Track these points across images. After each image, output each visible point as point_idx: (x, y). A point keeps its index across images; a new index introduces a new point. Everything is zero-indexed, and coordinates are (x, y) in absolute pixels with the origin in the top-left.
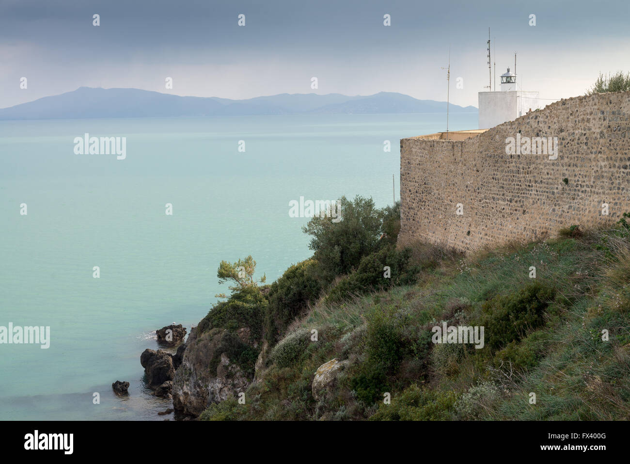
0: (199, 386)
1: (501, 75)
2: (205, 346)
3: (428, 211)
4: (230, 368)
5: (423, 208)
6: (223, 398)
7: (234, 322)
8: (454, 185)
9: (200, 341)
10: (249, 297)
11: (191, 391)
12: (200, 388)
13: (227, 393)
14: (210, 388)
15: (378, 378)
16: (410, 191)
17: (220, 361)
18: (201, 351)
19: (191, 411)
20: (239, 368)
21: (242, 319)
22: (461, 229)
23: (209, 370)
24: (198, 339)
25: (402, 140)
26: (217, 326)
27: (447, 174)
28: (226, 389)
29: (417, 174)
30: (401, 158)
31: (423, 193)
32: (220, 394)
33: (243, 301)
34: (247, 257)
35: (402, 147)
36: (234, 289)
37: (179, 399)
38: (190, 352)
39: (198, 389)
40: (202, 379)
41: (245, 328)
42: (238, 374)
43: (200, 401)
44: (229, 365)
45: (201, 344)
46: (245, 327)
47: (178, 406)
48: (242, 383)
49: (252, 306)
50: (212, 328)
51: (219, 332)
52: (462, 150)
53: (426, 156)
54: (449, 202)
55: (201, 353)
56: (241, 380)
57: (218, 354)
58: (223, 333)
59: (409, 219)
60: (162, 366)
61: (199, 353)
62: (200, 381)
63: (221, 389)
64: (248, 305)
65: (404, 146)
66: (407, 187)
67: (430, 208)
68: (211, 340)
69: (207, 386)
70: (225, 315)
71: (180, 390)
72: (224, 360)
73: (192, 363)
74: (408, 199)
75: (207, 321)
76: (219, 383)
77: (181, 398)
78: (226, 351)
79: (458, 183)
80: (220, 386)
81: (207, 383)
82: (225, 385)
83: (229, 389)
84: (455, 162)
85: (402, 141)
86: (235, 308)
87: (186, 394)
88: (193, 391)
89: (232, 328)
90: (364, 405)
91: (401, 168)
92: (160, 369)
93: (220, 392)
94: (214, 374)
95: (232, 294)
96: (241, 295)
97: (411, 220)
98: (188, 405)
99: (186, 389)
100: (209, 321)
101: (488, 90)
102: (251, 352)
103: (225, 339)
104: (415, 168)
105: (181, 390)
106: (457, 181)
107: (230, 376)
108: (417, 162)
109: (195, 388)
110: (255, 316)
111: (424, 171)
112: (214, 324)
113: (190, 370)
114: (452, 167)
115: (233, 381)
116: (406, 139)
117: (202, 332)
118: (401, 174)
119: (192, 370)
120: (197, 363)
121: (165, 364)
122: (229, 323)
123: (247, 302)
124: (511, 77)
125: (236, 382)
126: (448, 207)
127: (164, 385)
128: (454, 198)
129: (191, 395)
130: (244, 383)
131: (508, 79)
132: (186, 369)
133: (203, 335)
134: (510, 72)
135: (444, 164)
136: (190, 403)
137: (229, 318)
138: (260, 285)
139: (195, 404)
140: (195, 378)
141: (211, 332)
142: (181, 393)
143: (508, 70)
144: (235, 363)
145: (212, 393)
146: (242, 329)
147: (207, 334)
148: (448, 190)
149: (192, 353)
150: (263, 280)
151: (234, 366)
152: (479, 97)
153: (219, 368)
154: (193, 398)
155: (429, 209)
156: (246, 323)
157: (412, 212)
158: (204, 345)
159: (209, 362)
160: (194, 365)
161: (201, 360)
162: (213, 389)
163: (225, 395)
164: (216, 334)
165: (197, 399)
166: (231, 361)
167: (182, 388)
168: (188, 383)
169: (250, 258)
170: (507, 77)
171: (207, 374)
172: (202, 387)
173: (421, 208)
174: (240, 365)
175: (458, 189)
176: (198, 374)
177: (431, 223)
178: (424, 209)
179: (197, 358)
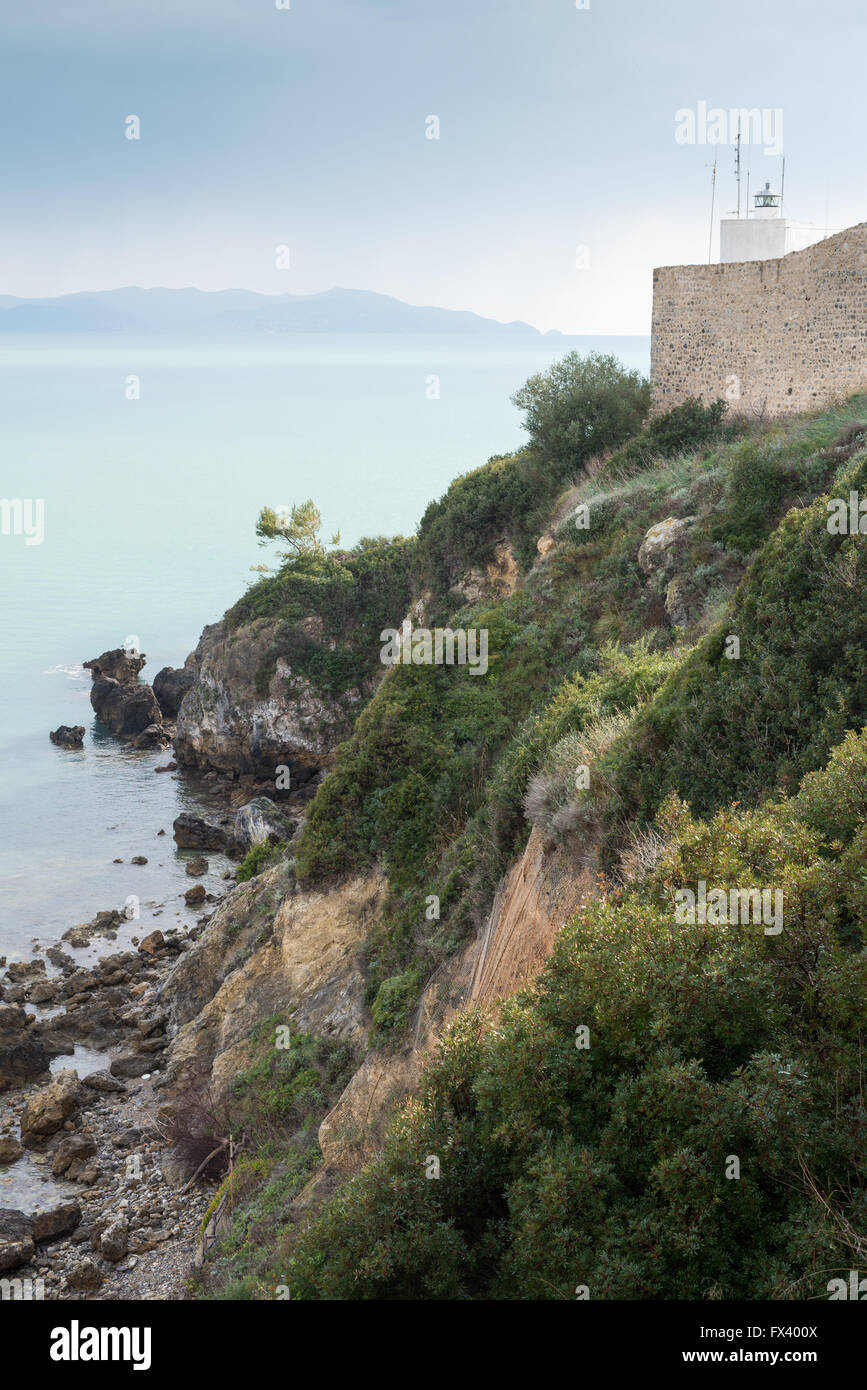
0: (235, 716)
1: (756, 194)
2: (245, 648)
3: (708, 373)
4: (292, 683)
5: (697, 370)
6: (281, 734)
7: (296, 607)
8: (761, 325)
9: (233, 640)
10: (316, 567)
11: (217, 727)
12: (235, 721)
13: (288, 724)
14: (255, 718)
15: (756, 521)
16: (671, 346)
17: (276, 670)
18: (238, 657)
19: (216, 763)
20: (307, 683)
21: (308, 602)
22: (775, 388)
23: (254, 687)
24: (230, 637)
25: (658, 269)
26: (264, 614)
27: (747, 312)
28: (285, 718)
29: (687, 319)
30: (654, 298)
31: (698, 346)
32: (275, 728)
33: (307, 573)
34: (305, 502)
35: (656, 280)
36: (287, 556)
37: (191, 746)
38: (215, 660)
39: (233, 723)
40: (242, 703)
41: (315, 618)
42: (306, 693)
43: (234, 743)
44: (292, 678)
45: (237, 645)
46: (314, 615)
47: (187, 758)
48: (313, 707)
49: (326, 580)
50: (255, 619)
51: (269, 624)
52: (778, 272)
53: (706, 289)
54: (752, 353)
55: (237, 660)
56: (311, 702)
57: (269, 662)
58: (278, 626)
59: (669, 390)
60: (139, 701)
61: (234, 661)
62: (238, 708)
63: (277, 718)
64: (318, 579)
65: (660, 279)
66: (664, 341)
67: (713, 367)
68: (256, 637)
69: (249, 716)
70: (276, 597)
71: (194, 728)
72: (283, 669)
73: (220, 678)
74: (667, 360)
75: (244, 607)
76: (274, 708)
77: (196, 743)
78: (286, 654)
79: (769, 323)
80: (275, 713)
81: (250, 711)
82: (284, 711)
83: (292, 719)
84: (765, 290)
85: (656, 272)
86: (295, 584)
87: (206, 734)
88: (221, 726)
89: (294, 616)
90: (741, 553)
91: (653, 314)
92: (137, 705)
93: (274, 724)
94: (263, 694)
95: (282, 564)
96: (300, 563)
97: (673, 392)
98: (210, 752)
99: (206, 724)
100: (250, 607)
101: (735, 217)
102: (326, 657)
103: (281, 633)
104: (683, 310)
105: (198, 729)
106: (767, 319)
107: (293, 695)
108: (688, 300)
109: (226, 720)
110: (330, 597)
111: (702, 312)
112: (260, 610)
113: (216, 690)
114: (759, 299)
115: (299, 704)
116: (666, 268)
117: (237, 625)
118: (653, 323)
119: (220, 691)
120: (230, 678)
121: (144, 697)
122: (287, 609)
123: (315, 574)
124: (771, 197)
125: (303, 706)
126: (748, 360)
127: (150, 730)
128: (762, 346)
129: (218, 734)
130: (316, 707)
131: (767, 200)
132: (207, 691)
133: (239, 631)
134: (770, 190)
135: (742, 296)
136: (214, 749)
137: (286, 602)
138: (330, 548)
139: (224, 750)
140: (227, 704)
141: (255, 624)
142: (196, 732)
143: (768, 187)
144: (300, 674)
145: (261, 726)
146: (310, 619)
147: (247, 628)
148: (750, 334)
149: (220, 661)
150: (336, 541)
151: (299, 678)
152: (722, 229)
153: (273, 684)
154: (221, 739)
155: (710, 369)
156: (316, 610)
157: (674, 379)
158: (244, 646)
159: (254, 674)
160: (225, 681)
161: (237, 672)
162: (261, 719)
163: (283, 728)
164: (263, 627)
165: (230, 740)
166: (294, 671)
167: (199, 724)
168: (211, 713)
169: (310, 504)
170: (766, 197)
171: (250, 695)
172: (240, 718)
173: (694, 370)
174: (310, 677)
175: (770, 330)
176: (234, 695)
177: (714, 390)
178: (701, 369)
179: (230, 670)
